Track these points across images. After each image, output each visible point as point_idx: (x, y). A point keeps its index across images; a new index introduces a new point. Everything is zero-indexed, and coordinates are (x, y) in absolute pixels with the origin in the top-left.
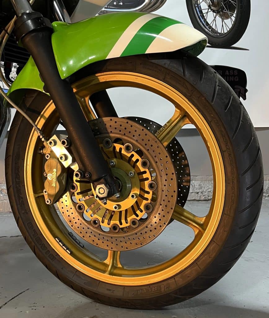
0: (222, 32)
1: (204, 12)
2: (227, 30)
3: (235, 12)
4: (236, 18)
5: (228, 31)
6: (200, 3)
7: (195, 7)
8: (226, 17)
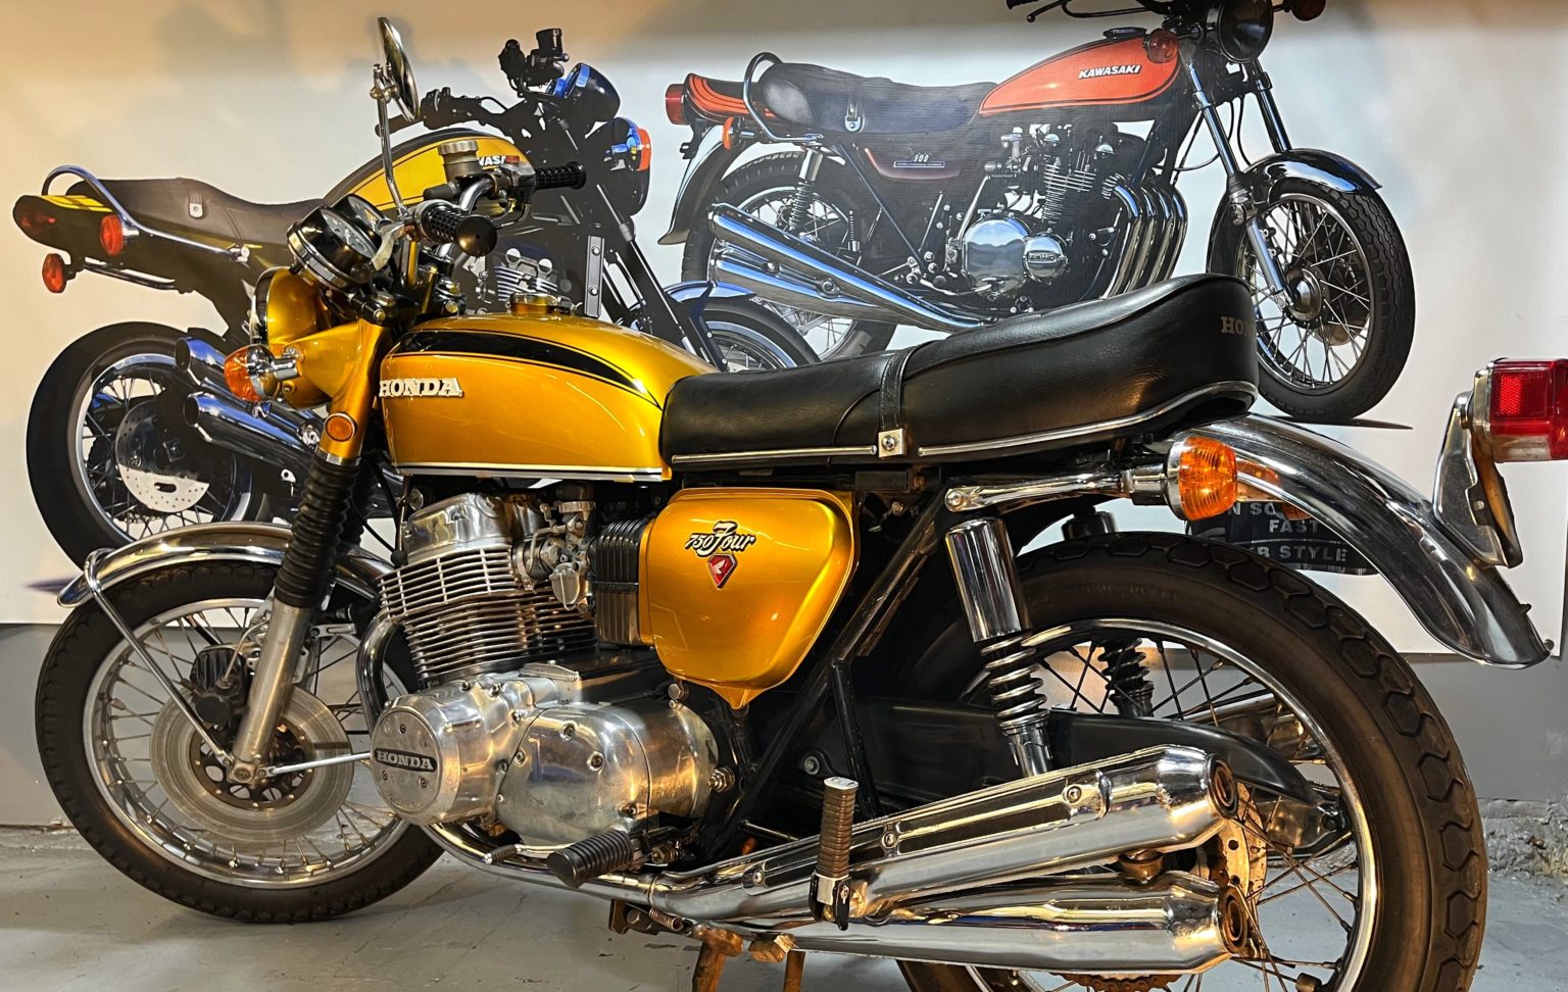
0: (1327, 380)
1: (1269, 325)
2: (1342, 374)
3: (1367, 325)
4: (1370, 341)
5: (1344, 378)
6: (1259, 303)
8: (1338, 339)
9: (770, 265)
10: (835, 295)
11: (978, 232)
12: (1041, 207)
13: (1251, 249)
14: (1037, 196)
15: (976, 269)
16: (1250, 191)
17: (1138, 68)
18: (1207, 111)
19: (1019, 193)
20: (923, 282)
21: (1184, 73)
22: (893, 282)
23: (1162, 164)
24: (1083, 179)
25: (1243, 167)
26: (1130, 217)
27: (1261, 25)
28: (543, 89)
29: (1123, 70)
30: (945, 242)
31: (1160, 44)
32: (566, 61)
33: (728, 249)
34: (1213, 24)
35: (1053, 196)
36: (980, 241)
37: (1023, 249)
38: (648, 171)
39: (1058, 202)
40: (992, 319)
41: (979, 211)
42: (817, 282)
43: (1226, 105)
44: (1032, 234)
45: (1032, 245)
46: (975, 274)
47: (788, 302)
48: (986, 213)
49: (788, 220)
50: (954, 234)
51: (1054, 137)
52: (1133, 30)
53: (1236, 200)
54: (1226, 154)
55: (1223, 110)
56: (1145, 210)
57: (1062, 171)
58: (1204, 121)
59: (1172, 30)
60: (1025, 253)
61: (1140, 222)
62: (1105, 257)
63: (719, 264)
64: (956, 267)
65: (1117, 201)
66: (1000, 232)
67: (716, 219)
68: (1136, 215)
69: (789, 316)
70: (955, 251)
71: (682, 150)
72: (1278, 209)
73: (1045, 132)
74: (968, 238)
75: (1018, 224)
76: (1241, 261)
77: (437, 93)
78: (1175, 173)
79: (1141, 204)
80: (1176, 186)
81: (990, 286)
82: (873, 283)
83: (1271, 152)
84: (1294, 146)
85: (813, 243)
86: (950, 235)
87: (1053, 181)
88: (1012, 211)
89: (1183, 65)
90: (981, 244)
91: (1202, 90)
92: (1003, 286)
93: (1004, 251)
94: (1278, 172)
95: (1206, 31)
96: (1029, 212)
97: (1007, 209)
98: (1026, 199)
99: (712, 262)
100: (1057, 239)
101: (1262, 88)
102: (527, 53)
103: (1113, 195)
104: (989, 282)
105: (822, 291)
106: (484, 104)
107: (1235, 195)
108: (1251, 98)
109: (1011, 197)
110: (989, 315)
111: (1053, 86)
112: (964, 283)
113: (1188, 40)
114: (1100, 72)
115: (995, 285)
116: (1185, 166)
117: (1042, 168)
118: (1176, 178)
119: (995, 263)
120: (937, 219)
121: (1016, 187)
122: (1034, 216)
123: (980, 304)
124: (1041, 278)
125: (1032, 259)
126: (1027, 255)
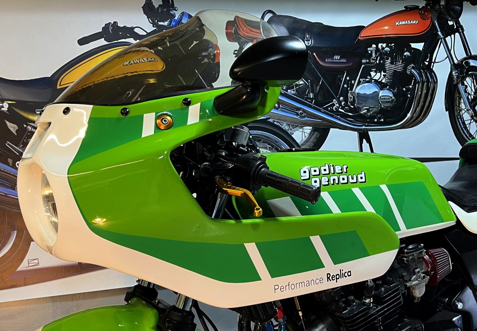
1: (467, 123)
6: (463, 114)
7: (458, 119)
10: (304, 117)
11: (361, 88)
12: (384, 78)
13: (460, 93)
14: (383, 73)
15: (361, 104)
16: (458, 71)
17: (417, 21)
18: (443, 39)
19: (376, 72)
20: (340, 110)
21: (434, 25)
22: (328, 110)
23: (428, 60)
24: (399, 66)
25: (456, 62)
26: (417, 82)
27: (459, 7)
28: (166, 23)
29: (412, 22)
30: (348, 93)
31: (424, 13)
32: (176, 10)
34: (442, 5)
35: (389, 73)
37: (378, 95)
38: (219, 63)
39: (391, 76)
40: (368, 124)
41: (361, 80)
42: (296, 111)
43: (449, 37)
44: (382, 89)
45: (381, 93)
46: (360, 106)
47: (284, 121)
48: (363, 80)
50: (351, 89)
51: (387, 49)
52: (414, 7)
53: (454, 75)
54: (450, 56)
55: (448, 39)
56: (423, 79)
57: (392, 63)
58: (442, 43)
59: (429, 7)
60: (379, 97)
61: (421, 83)
62: (408, 97)
64: (353, 103)
65: (412, 75)
66: (369, 88)
68: (419, 81)
69: (285, 127)
70: (352, 97)
71: (234, 53)
72: (468, 78)
73: (384, 47)
74: (357, 91)
75: (376, 85)
76: (456, 98)
77: (111, 24)
78: (432, 64)
79: (421, 76)
80: (433, 69)
81: (366, 110)
82: (320, 111)
83: (465, 56)
84: (472, 54)
85: (294, 94)
86: (350, 90)
87: (388, 67)
88: (374, 79)
89: (433, 22)
90: (362, 93)
91: (440, 31)
92: (371, 111)
93: (371, 96)
94: (467, 63)
95: (440, 7)
96: (380, 80)
97: (371, 79)
98: (379, 74)
100: (391, 91)
101: (461, 31)
102: (156, 6)
105: (298, 115)
106: (136, 30)
107: (454, 72)
108: (457, 34)
109: (373, 74)
110: (366, 123)
111: (386, 28)
112: (356, 110)
113: (434, 12)
114: (403, 23)
115: (368, 110)
116: (436, 61)
117: (384, 62)
118: (433, 66)
119: (368, 101)
120: (344, 83)
121: (375, 69)
122: (382, 81)
123: (363, 119)
124: (386, 107)
125: (382, 99)
126: (380, 97)
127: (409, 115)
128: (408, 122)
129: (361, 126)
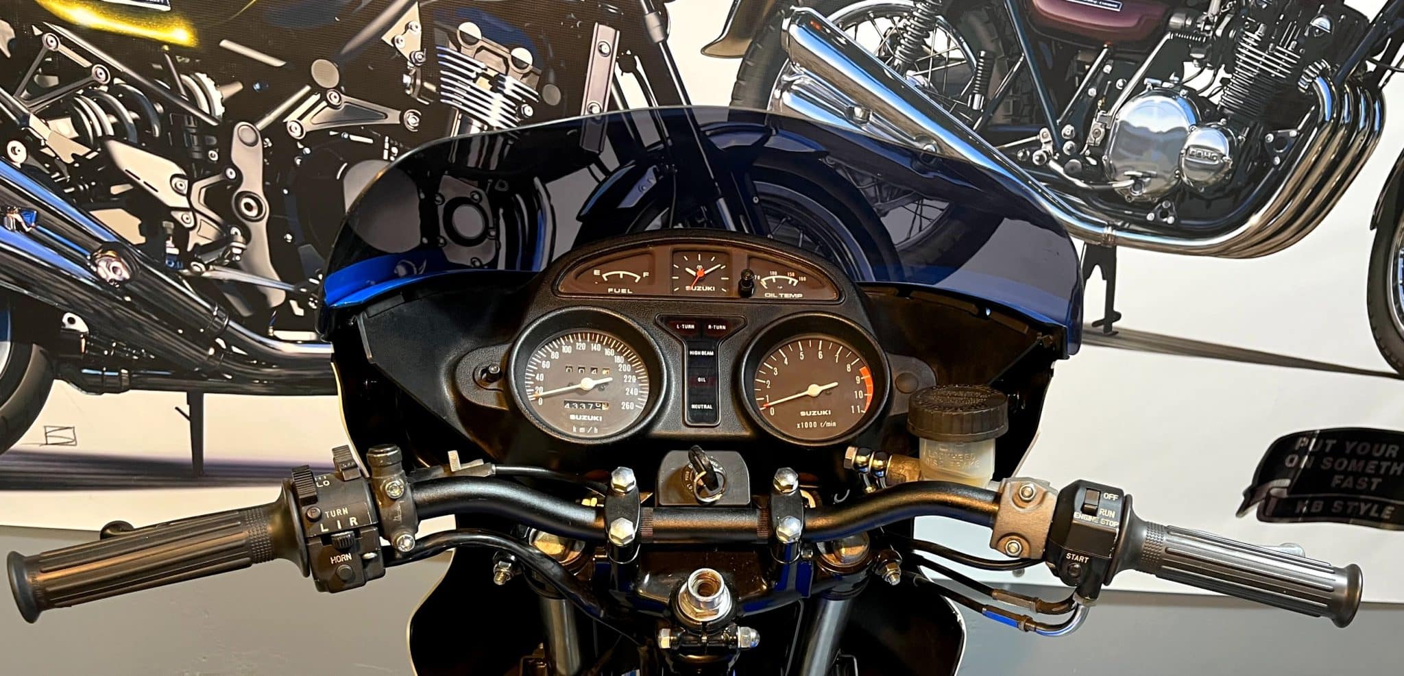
9: (858, 112)
10: (935, 167)
11: (1139, 108)
12: (1222, 88)
14: (1222, 73)
15: (1121, 158)
19: (1202, 65)
20: (1053, 165)
22: (1014, 159)
23: (1378, 58)
24: (1282, 60)
26: (1320, 120)
30: (1093, 116)
33: (803, 78)
35: (1243, 75)
36: (1136, 122)
37: (1184, 141)
39: (1245, 86)
40: (1123, 224)
41: (1146, 81)
42: (916, 144)
44: (1200, 123)
45: (1196, 137)
46: (1118, 165)
47: (874, 170)
48: (1154, 85)
49: (894, 49)
50: (1107, 107)
56: (1339, 114)
57: (1262, 45)
60: (1186, 147)
61: (1328, 129)
62: (1274, 166)
63: (787, 98)
65: (1312, 97)
66: (1163, 114)
67: (794, 30)
68: (1327, 119)
69: (868, 189)
70: (1103, 130)
74: (1124, 115)
75: (1187, 107)
78: (1388, 72)
79: (1337, 104)
80: (1384, 90)
81: (1132, 182)
82: (989, 155)
85: (923, 88)
86: (1102, 108)
87: (1247, 56)
88: (1187, 88)
90: (1135, 125)
92: (1147, 185)
93: (1161, 139)
96: (1205, 94)
97: (1181, 85)
98: (1208, 73)
99: (777, 93)
100: (1227, 134)
103: (1311, 88)
104: (1133, 177)
109: (1190, 68)
110: (1121, 219)
112: (1100, 174)
115: (1138, 183)
117: (1239, 36)
118: (1387, 80)
119: (1145, 154)
120: (1092, 82)
121: (1201, 56)
122: (1211, 99)
123: (1113, 203)
124: (1195, 182)
125: (1191, 156)
126: (1188, 150)
127: (1255, 220)
128: (1243, 241)
129: (1102, 226)
